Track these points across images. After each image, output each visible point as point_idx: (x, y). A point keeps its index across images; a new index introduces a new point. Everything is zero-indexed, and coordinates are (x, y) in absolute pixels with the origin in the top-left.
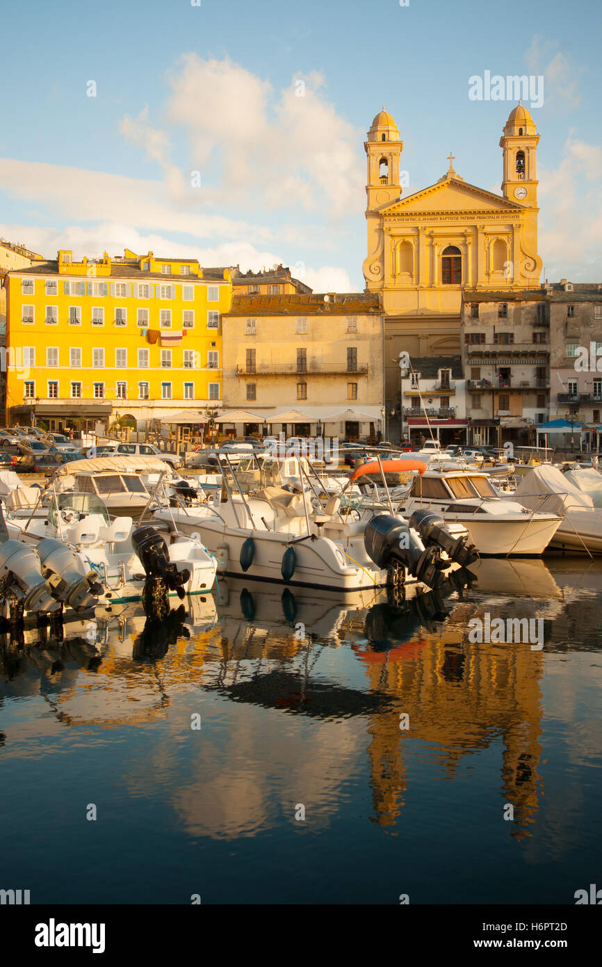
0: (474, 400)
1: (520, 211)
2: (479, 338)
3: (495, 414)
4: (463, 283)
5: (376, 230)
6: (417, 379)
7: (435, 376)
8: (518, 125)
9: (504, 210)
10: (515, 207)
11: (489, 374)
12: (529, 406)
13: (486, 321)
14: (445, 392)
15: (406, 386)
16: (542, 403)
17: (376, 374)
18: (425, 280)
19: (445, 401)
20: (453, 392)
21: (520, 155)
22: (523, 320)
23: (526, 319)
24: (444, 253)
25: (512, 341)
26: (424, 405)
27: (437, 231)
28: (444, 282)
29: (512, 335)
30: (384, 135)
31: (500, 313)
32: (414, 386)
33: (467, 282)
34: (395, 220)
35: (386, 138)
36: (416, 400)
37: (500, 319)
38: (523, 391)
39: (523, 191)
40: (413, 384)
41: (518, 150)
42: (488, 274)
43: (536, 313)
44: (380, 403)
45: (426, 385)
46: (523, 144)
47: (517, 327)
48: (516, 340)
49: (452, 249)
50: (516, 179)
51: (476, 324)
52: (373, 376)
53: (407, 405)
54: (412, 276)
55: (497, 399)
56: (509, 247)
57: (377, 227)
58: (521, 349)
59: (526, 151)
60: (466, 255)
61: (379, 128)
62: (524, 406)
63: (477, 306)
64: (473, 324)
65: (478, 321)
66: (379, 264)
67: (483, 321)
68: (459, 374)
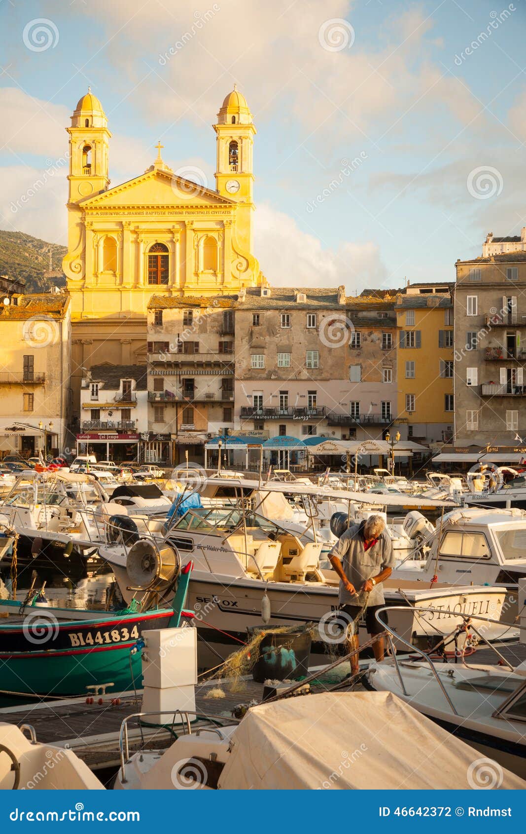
0: (156, 413)
1: (231, 206)
2: (164, 346)
3: (179, 429)
4: (170, 283)
5: (78, 225)
6: (97, 390)
7: (117, 387)
8: (230, 113)
9: (213, 205)
10: (225, 202)
11: (172, 386)
12: (215, 419)
13: (170, 328)
14: (126, 403)
15: (86, 397)
16: (228, 417)
17: (53, 384)
18: (129, 279)
19: (126, 414)
20: (134, 404)
21: (233, 146)
22: (208, 328)
23: (213, 327)
24: (151, 251)
25: (197, 351)
26: (104, 417)
27: (143, 226)
28: (150, 283)
29: (197, 344)
30: (87, 121)
31: (185, 320)
32: (95, 397)
33: (174, 283)
34: (97, 213)
35: (90, 123)
36: (95, 413)
37: (185, 326)
38: (208, 403)
39: (236, 184)
40: (93, 394)
41: (230, 140)
42: (197, 274)
43: (223, 321)
44: (57, 415)
45: (107, 397)
46: (235, 134)
47: (203, 335)
48: (202, 350)
49: (161, 247)
50: (230, 172)
51: (160, 332)
52: (50, 386)
53: (85, 417)
54: (115, 275)
55: (181, 412)
56: (219, 244)
57: (79, 221)
58: (204, 359)
59: (239, 141)
60: (174, 253)
61: (82, 112)
62: (209, 419)
63: (161, 312)
64: (157, 332)
65: (162, 329)
66: (81, 262)
67: (166, 328)
68: (142, 386)
